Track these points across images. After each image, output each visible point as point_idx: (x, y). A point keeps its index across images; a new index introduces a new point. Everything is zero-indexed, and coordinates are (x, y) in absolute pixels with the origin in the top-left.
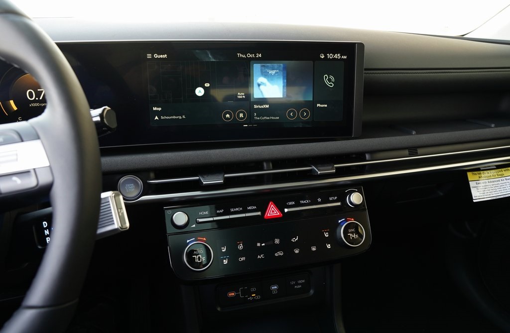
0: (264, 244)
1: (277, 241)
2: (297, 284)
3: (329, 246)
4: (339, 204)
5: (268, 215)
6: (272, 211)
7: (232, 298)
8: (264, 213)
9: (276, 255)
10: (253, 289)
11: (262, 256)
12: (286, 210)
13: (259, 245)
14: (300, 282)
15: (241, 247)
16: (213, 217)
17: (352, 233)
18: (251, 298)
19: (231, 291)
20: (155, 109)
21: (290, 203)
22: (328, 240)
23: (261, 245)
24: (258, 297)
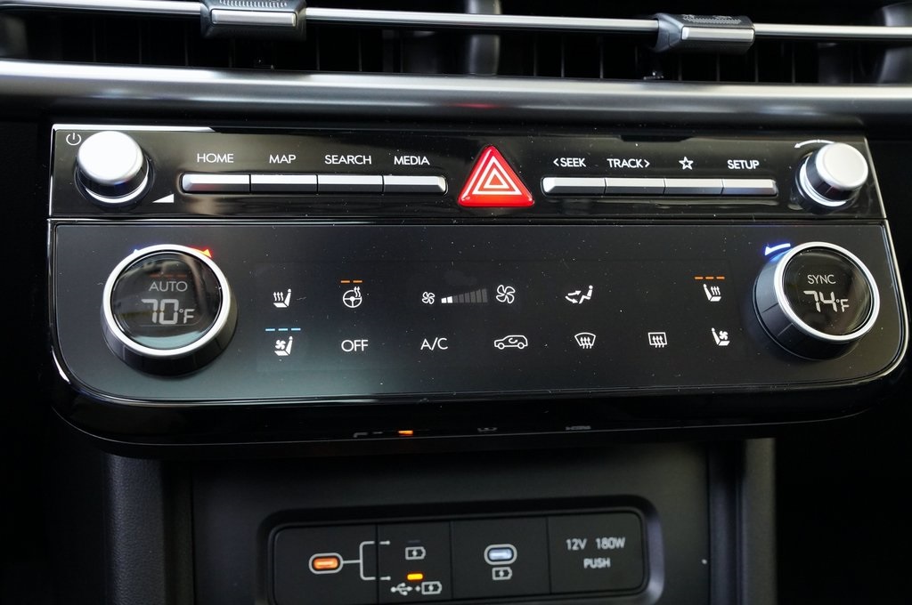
0: (450, 300)
1: (506, 294)
2: (593, 552)
3: (721, 339)
4: (768, 184)
5: (476, 192)
7: (327, 579)
8: (458, 181)
9: (499, 344)
10: (415, 553)
11: (437, 341)
12: (549, 184)
13: (428, 298)
15: (353, 298)
16: (249, 172)
17: (826, 290)
18: (402, 589)
19: (326, 548)
21: (567, 163)
22: (719, 314)
23: (438, 299)
24: (433, 588)
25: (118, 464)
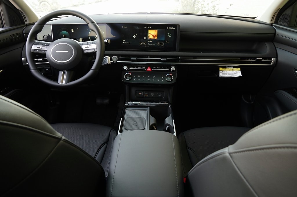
1: (149, 77)
2: (159, 94)
3: (163, 80)
4: (168, 70)
6: (149, 69)
7: (140, 95)
8: (147, 69)
10: (146, 93)
14: (160, 94)
18: (145, 96)
19: (140, 93)
20: (123, 40)
21: (154, 68)
24: (147, 96)
25: (126, 86)
